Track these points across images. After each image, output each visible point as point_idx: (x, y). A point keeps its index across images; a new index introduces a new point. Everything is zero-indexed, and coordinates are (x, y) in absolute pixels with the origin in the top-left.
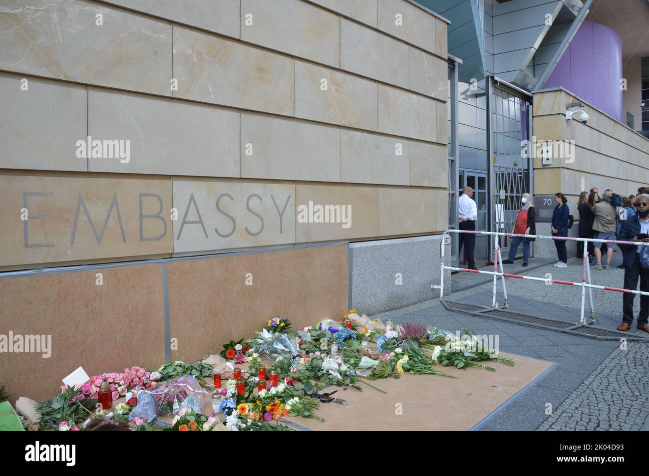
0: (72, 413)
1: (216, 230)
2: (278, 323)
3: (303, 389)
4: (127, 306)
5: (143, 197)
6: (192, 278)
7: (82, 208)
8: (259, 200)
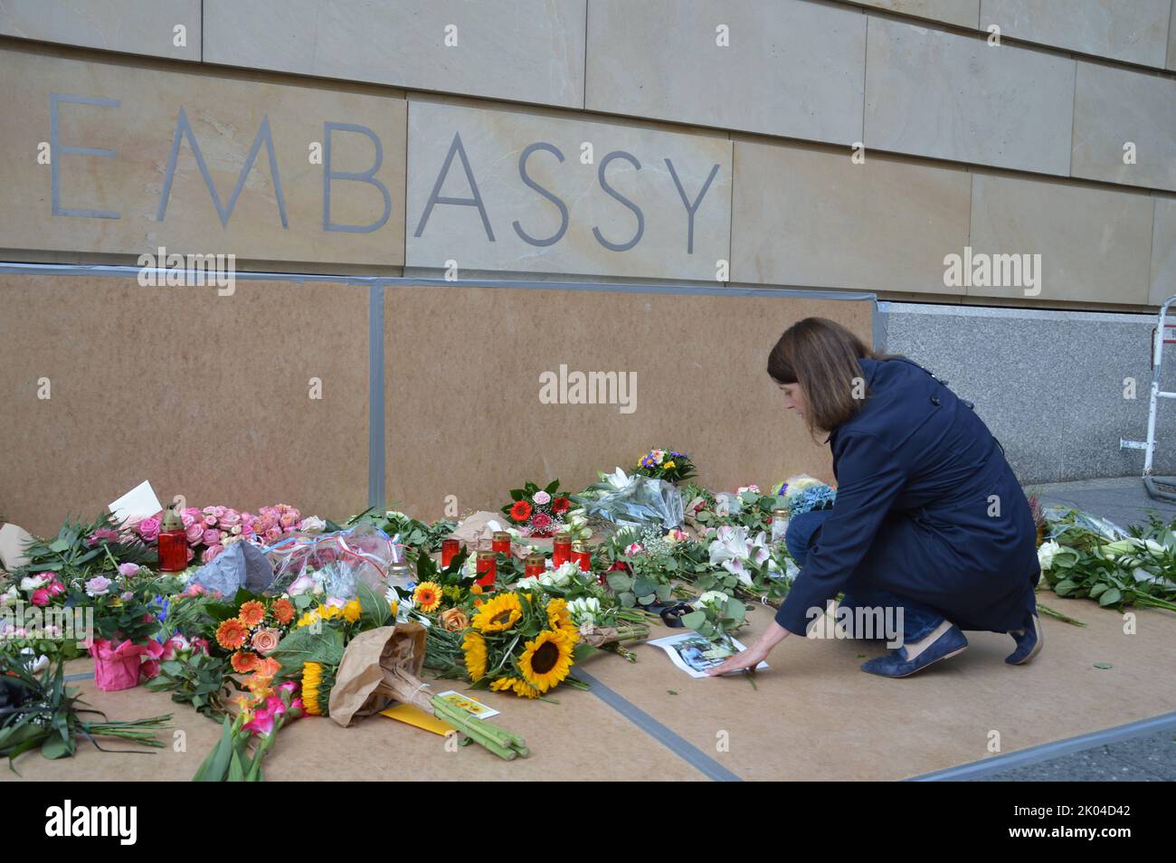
0: (82, 565)
1: (516, 225)
2: (660, 461)
3: (630, 591)
4: (281, 370)
5: (333, 131)
6: (446, 327)
7: (185, 142)
8: (633, 167)
